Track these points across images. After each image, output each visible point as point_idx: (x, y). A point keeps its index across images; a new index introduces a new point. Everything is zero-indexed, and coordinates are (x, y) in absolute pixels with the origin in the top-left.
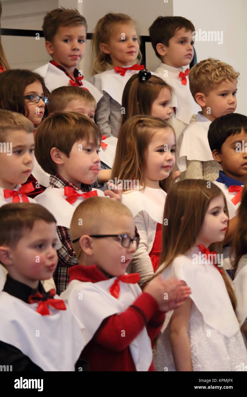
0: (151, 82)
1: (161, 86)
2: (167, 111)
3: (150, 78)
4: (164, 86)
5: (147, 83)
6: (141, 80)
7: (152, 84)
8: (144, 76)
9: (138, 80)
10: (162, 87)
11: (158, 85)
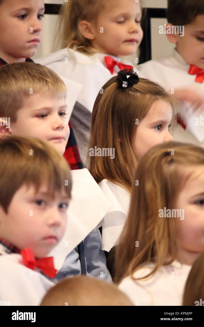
0: (137, 91)
1: (154, 97)
2: (164, 138)
3: (136, 83)
4: (158, 97)
5: (130, 92)
6: (120, 87)
7: (138, 94)
8: (126, 80)
9: (115, 87)
10: (156, 99)
11: (148, 96)
